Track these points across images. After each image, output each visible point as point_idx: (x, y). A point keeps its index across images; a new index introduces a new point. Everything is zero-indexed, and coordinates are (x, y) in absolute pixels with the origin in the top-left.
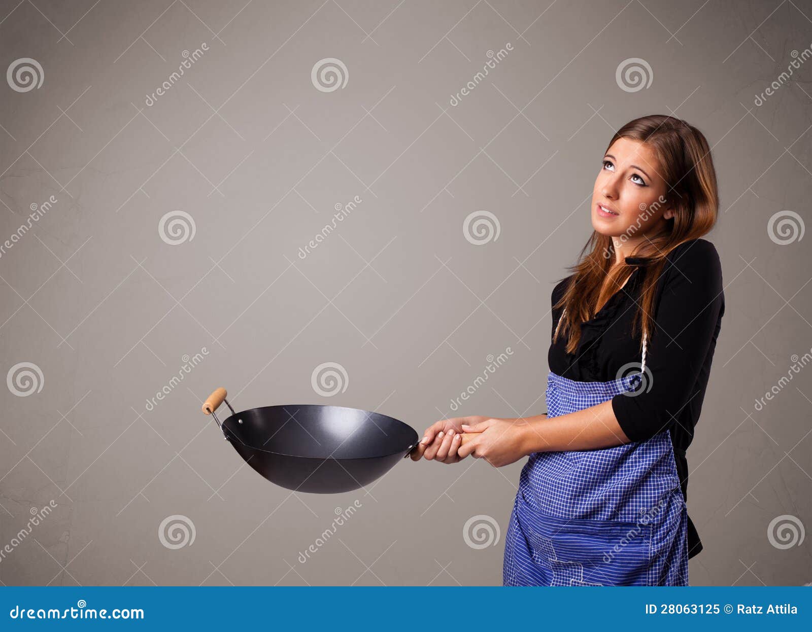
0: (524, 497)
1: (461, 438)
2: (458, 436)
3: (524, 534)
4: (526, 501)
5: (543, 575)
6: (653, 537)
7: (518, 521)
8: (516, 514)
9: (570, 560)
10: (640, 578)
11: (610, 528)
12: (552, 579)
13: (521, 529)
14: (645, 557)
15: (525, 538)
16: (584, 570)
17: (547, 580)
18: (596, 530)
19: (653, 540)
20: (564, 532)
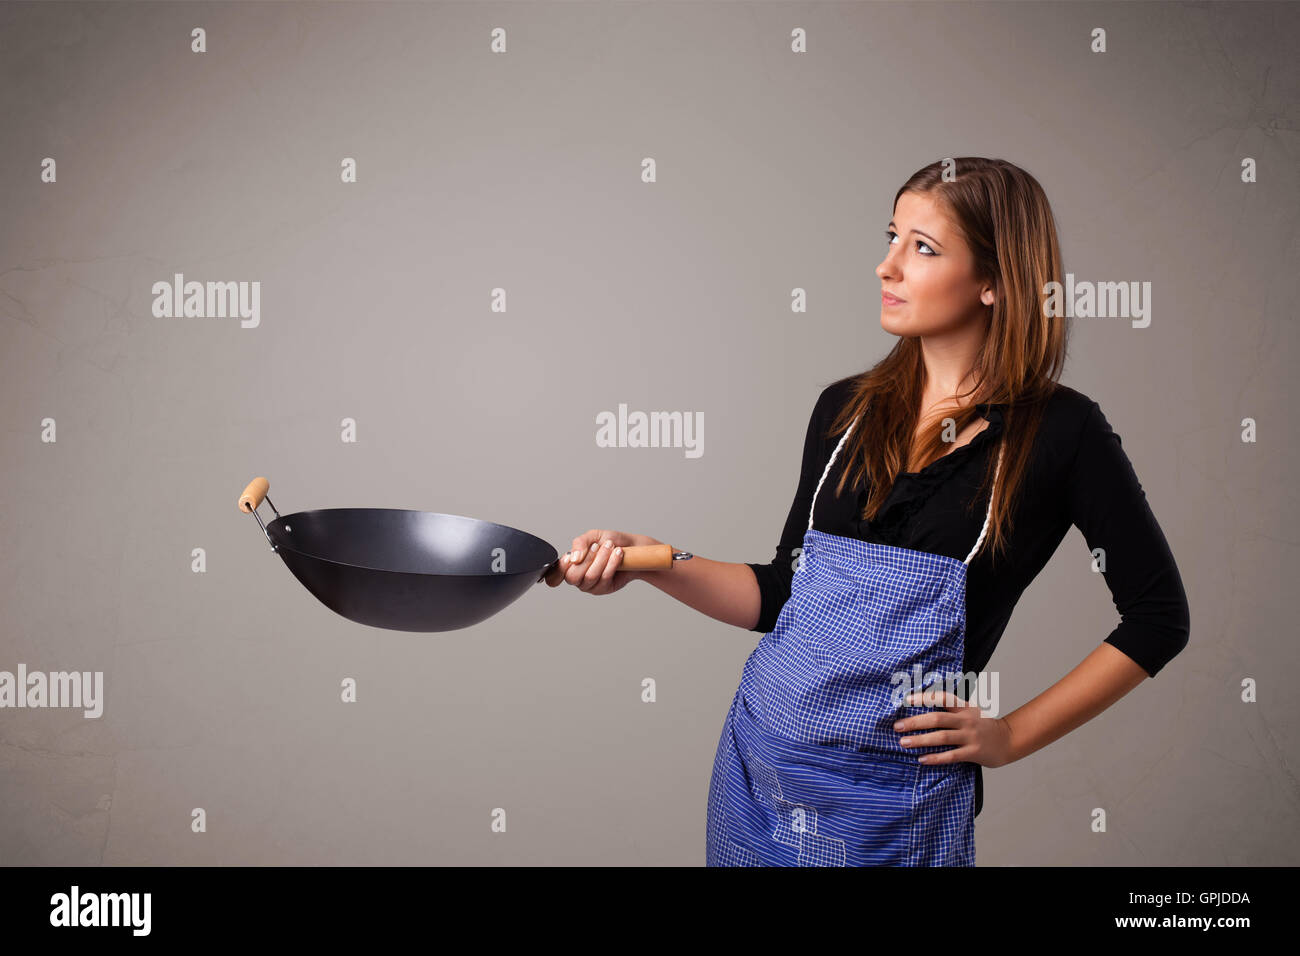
0: (745, 703)
1: (623, 553)
2: (618, 551)
3: (740, 757)
4: (747, 709)
5: (764, 817)
6: (919, 783)
7: (734, 738)
8: (732, 727)
9: (800, 801)
10: (900, 837)
11: (859, 764)
12: (776, 824)
13: (737, 748)
14: (906, 805)
15: (742, 762)
16: (818, 818)
17: (769, 826)
18: (838, 764)
19: (918, 789)
20: (795, 763)
